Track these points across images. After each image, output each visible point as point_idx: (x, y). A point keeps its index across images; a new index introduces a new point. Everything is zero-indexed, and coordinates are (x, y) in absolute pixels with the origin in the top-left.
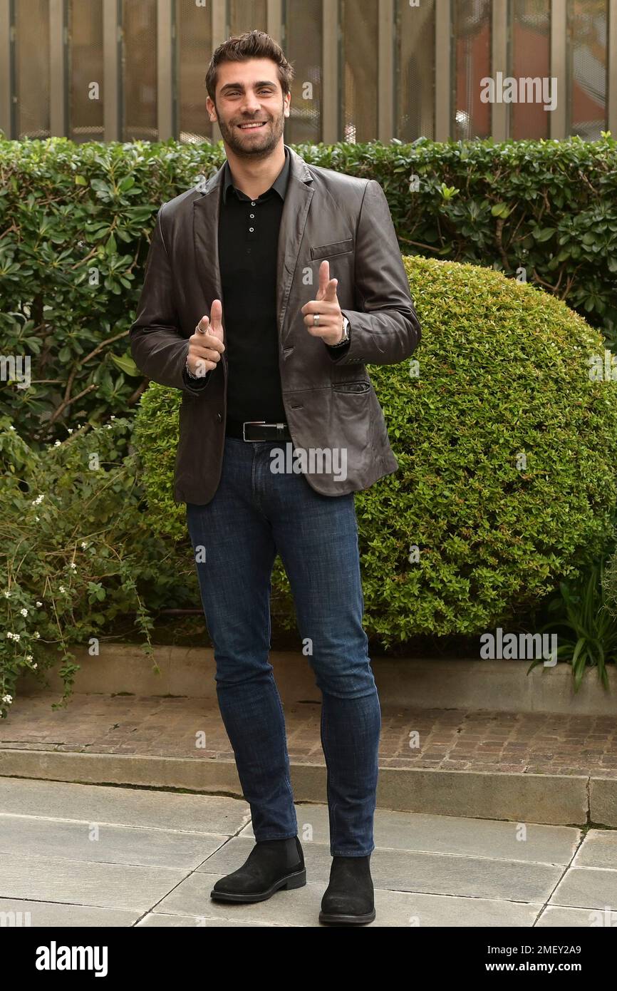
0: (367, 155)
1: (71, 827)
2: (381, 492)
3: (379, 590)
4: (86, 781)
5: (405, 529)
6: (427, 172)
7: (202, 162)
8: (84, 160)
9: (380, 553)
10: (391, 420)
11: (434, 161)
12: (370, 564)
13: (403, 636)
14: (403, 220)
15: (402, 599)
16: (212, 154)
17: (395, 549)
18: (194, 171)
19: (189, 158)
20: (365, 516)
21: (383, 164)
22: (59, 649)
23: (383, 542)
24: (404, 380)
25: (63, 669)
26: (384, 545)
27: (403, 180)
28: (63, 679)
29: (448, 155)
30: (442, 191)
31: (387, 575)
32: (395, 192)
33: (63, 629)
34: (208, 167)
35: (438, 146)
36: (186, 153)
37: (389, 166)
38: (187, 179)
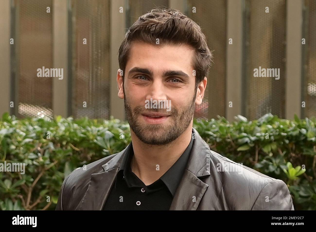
0: (210, 133)
6: (272, 151)
7: (38, 138)
11: (279, 139)
16: (48, 129)
18: (28, 147)
19: (24, 134)
21: (226, 142)
27: (247, 159)
29: (295, 133)
30: (288, 171)
34: (43, 143)
35: (284, 124)
36: (22, 128)
37: (233, 144)
38: (22, 156)
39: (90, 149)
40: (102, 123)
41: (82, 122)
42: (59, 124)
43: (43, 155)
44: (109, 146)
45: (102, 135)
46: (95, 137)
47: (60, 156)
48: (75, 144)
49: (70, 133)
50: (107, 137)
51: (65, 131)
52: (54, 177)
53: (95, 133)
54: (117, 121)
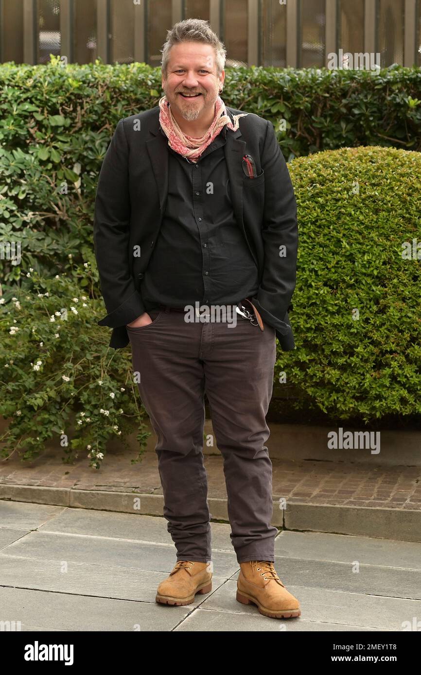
0: (356, 76)
1: (143, 547)
2: (363, 314)
3: (361, 383)
4: (154, 514)
5: (380, 339)
6: (398, 88)
7: (240, 80)
8: (157, 79)
9: (362, 356)
10: (371, 263)
11: (403, 81)
12: (356, 364)
13: (378, 415)
14: (381, 122)
15: (378, 388)
16: (247, 75)
17: (373, 354)
19: (231, 78)
20: (352, 330)
21: (367, 83)
22: (137, 421)
23: (364, 349)
24: (380, 235)
25: (140, 435)
26: (365, 351)
27: (381, 94)
28: (139, 442)
29: (414, 77)
30: (409, 102)
31: (367, 372)
32: (375, 102)
33: (140, 407)
34: (244, 84)
35: (406, 70)
36: (229, 74)
37: (372, 84)
38: (229, 93)
39: (275, 88)
40: (283, 70)
41: (269, 70)
42: (254, 71)
43: (244, 91)
44: (288, 85)
45: (283, 78)
46: (279, 79)
47: (255, 92)
48: (265, 84)
49: (262, 77)
50: (286, 80)
51: (258, 76)
52: (251, 107)
53: (278, 77)
54: (292, 69)
